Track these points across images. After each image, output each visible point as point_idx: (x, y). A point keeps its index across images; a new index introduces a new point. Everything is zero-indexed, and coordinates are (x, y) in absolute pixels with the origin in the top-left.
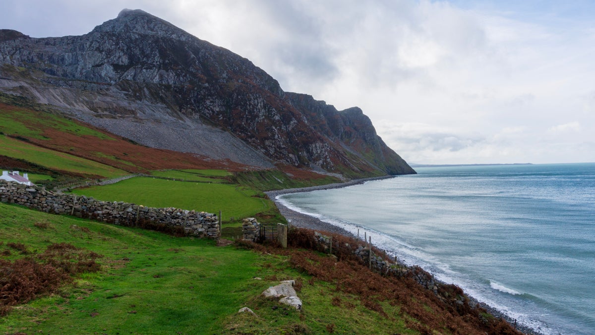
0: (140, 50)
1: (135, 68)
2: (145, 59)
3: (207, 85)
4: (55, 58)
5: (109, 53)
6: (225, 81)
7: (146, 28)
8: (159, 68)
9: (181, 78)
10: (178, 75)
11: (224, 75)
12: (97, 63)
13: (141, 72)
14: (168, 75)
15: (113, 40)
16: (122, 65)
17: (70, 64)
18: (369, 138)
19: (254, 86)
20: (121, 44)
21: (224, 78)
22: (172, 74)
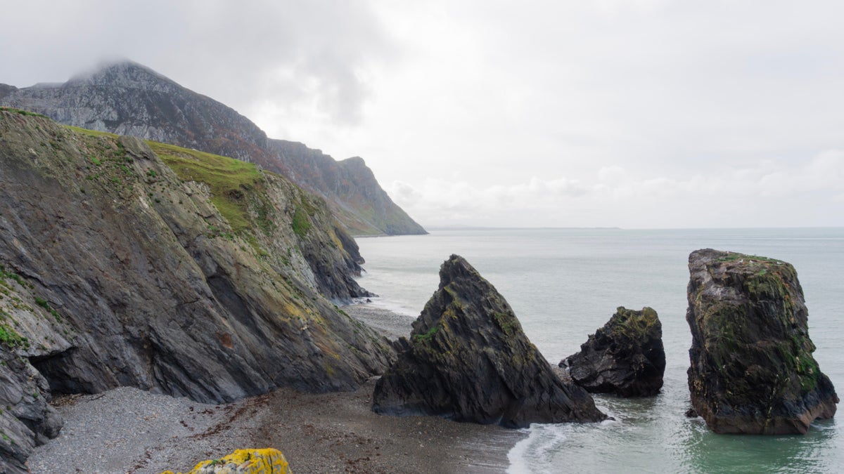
0: (127, 105)
1: (125, 124)
2: (133, 115)
3: (195, 142)
4: (49, 114)
5: (99, 109)
6: (211, 137)
7: (128, 77)
8: (149, 126)
9: (170, 135)
10: (167, 132)
11: (211, 130)
12: (90, 119)
13: (131, 128)
14: (158, 132)
15: (101, 95)
16: (112, 121)
17: (63, 120)
18: (370, 193)
19: (240, 141)
20: (110, 100)
21: (210, 134)
22: (161, 131)
